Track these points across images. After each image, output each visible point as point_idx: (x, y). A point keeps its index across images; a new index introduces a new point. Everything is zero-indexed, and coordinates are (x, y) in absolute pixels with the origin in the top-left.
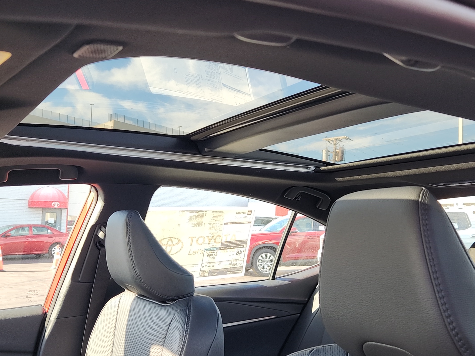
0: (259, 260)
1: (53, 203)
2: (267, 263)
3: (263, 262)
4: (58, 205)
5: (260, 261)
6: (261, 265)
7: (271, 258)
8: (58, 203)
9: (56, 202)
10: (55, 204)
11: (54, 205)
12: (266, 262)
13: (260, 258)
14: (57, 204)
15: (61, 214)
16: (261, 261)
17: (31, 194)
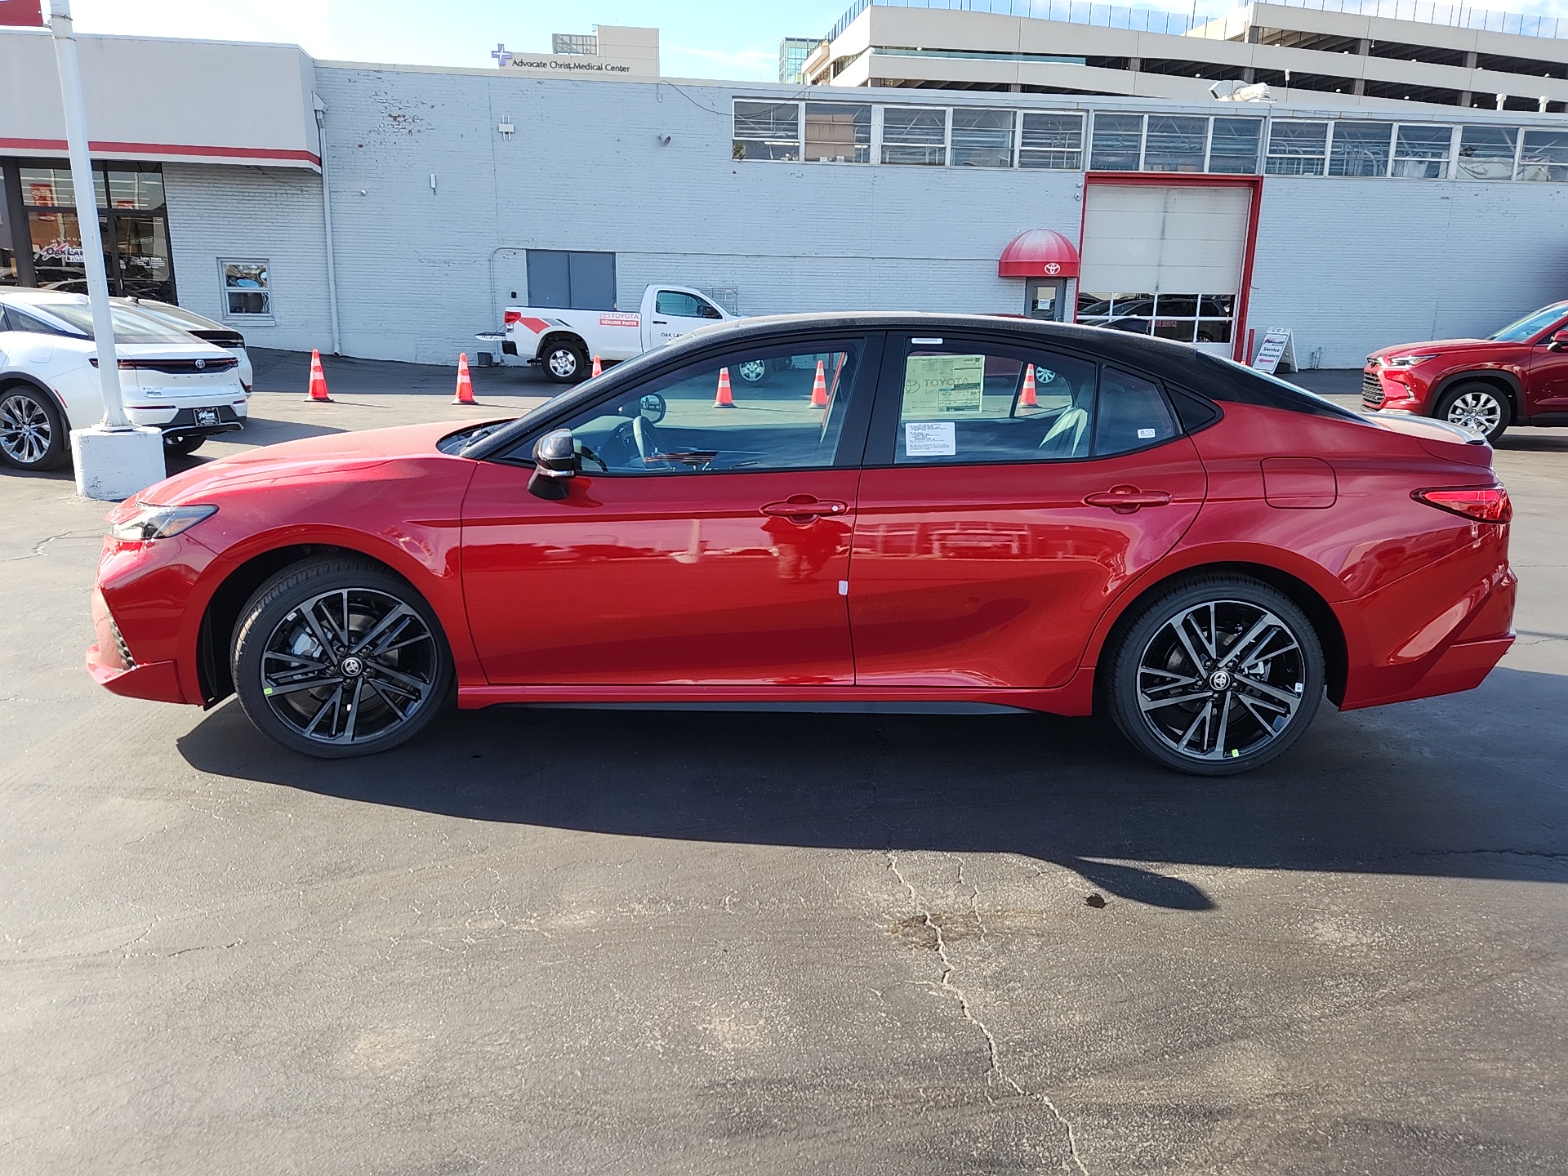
0: (1456, 408)
1: (1047, 266)
2: (1477, 417)
3: (1465, 414)
4: (1056, 270)
5: (1459, 411)
6: (1460, 420)
7: (1489, 405)
8: (1058, 266)
9: (1053, 264)
10: (1051, 268)
11: (1048, 270)
12: (1474, 414)
13: (1458, 403)
14: (1054, 268)
15: (1065, 289)
16: (1461, 411)
17: (1005, 247)
